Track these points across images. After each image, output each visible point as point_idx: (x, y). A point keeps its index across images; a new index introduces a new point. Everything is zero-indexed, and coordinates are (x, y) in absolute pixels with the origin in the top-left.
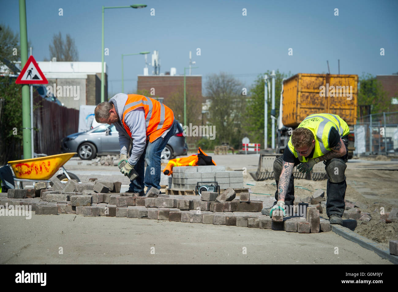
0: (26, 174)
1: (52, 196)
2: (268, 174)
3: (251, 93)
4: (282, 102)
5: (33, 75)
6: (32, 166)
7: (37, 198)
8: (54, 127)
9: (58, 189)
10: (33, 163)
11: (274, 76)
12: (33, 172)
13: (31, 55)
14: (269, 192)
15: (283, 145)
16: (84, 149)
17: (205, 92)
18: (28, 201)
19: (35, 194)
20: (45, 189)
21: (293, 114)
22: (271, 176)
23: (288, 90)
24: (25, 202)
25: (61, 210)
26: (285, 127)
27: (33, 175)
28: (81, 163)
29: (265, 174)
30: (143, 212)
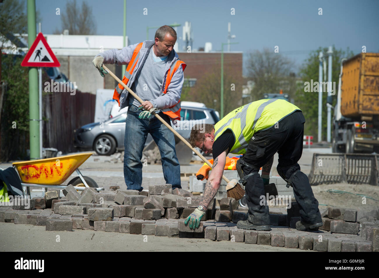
0: (34, 178)
1: (66, 208)
2: (323, 177)
3: (302, 75)
4: (341, 87)
5: (42, 56)
6: (41, 168)
7: (48, 209)
8: (66, 115)
9: (73, 199)
10: (42, 165)
11: (331, 53)
12: (43, 176)
13: (40, 32)
14: (324, 201)
15: (342, 140)
16: (102, 143)
17: (246, 72)
18: (37, 214)
19: (45, 205)
20: (57, 199)
21: (354, 102)
22: (327, 179)
23: (349, 73)
24: (34, 215)
25: (77, 225)
26: (343, 118)
27: (42, 179)
28: (97, 160)
29: (320, 177)
30: (173, 229)
